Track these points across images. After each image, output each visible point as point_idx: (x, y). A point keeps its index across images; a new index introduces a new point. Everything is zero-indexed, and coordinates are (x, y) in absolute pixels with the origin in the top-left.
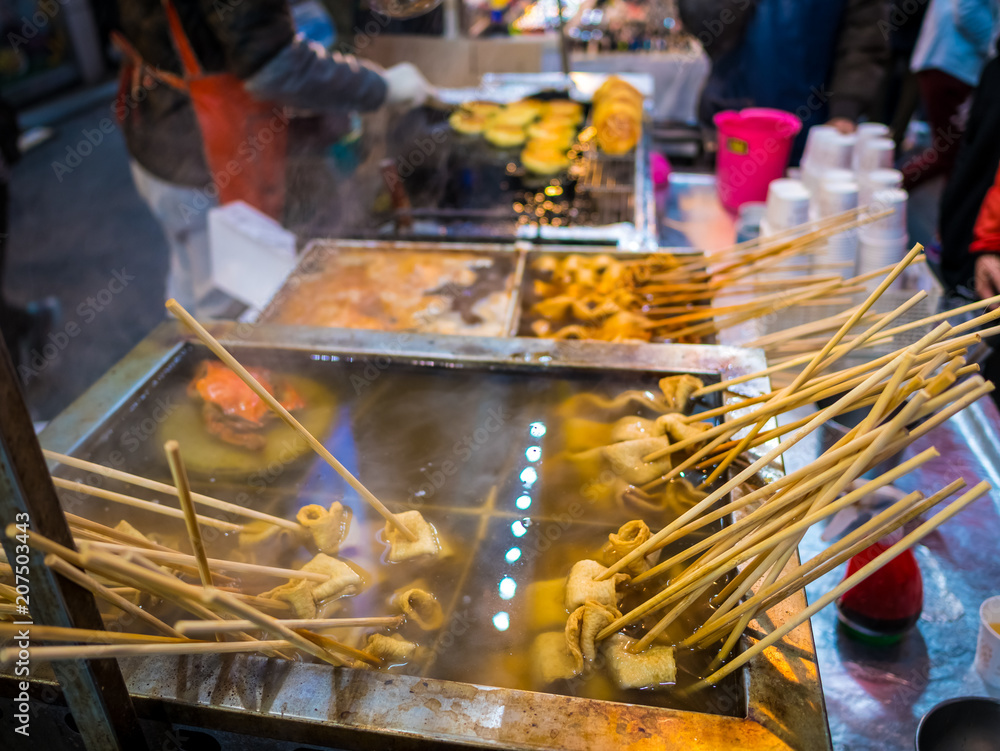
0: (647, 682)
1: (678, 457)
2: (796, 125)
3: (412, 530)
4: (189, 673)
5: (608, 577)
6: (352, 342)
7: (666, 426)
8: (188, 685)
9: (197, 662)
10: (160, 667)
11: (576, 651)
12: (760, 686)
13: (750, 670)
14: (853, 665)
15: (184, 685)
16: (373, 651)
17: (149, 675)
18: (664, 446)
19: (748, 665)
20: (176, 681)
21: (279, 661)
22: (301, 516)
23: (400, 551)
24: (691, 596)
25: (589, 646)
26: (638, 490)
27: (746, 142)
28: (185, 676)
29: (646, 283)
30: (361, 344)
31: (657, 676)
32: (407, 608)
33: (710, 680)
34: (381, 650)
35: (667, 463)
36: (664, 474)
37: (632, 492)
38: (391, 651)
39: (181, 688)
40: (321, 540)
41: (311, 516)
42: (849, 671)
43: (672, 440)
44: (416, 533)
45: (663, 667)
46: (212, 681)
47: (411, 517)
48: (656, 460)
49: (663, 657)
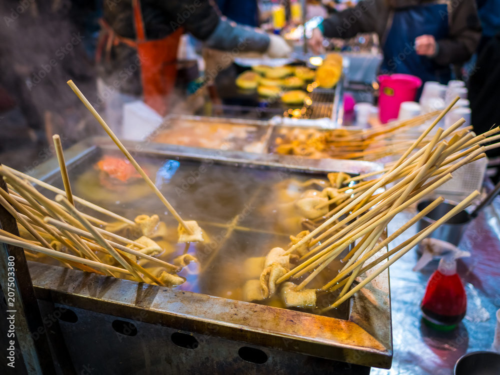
0: (300, 304)
1: (332, 206)
2: (419, 83)
3: (191, 229)
4: (66, 279)
5: (287, 255)
6: (178, 150)
7: (328, 192)
8: (64, 284)
9: (71, 275)
10: (52, 275)
11: (265, 287)
12: (358, 307)
13: (354, 299)
14: (427, 339)
15: (63, 284)
16: (162, 280)
17: (46, 278)
18: (326, 202)
19: (353, 297)
20: (59, 282)
21: (112, 278)
22: (137, 220)
23: (183, 238)
24: (327, 261)
25: (272, 285)
26: (310, 221)
27: (393, 89)
28: (64, 280)
29: (332, 142)
30: (182, 151)
31: (306, 301)
32: (182, 263)
33: (333, 306)
34: (165, 279)
35: (327, 210)
36: (324, 215)
37: (306, 222)
38: (170, 280)
39: (61, 284)
40: (145, 231)
41: (143, 219)
42: (425, 341)
43: (330, 198)
44: (193, 231)
45: (309, 297)
46: (77, 283)
47: (192, 224)
48: (321, 209)
49: (310, 293)
